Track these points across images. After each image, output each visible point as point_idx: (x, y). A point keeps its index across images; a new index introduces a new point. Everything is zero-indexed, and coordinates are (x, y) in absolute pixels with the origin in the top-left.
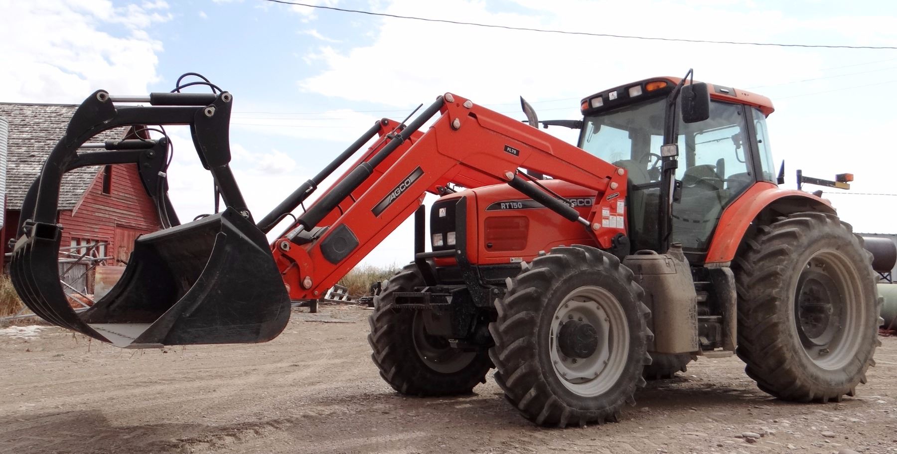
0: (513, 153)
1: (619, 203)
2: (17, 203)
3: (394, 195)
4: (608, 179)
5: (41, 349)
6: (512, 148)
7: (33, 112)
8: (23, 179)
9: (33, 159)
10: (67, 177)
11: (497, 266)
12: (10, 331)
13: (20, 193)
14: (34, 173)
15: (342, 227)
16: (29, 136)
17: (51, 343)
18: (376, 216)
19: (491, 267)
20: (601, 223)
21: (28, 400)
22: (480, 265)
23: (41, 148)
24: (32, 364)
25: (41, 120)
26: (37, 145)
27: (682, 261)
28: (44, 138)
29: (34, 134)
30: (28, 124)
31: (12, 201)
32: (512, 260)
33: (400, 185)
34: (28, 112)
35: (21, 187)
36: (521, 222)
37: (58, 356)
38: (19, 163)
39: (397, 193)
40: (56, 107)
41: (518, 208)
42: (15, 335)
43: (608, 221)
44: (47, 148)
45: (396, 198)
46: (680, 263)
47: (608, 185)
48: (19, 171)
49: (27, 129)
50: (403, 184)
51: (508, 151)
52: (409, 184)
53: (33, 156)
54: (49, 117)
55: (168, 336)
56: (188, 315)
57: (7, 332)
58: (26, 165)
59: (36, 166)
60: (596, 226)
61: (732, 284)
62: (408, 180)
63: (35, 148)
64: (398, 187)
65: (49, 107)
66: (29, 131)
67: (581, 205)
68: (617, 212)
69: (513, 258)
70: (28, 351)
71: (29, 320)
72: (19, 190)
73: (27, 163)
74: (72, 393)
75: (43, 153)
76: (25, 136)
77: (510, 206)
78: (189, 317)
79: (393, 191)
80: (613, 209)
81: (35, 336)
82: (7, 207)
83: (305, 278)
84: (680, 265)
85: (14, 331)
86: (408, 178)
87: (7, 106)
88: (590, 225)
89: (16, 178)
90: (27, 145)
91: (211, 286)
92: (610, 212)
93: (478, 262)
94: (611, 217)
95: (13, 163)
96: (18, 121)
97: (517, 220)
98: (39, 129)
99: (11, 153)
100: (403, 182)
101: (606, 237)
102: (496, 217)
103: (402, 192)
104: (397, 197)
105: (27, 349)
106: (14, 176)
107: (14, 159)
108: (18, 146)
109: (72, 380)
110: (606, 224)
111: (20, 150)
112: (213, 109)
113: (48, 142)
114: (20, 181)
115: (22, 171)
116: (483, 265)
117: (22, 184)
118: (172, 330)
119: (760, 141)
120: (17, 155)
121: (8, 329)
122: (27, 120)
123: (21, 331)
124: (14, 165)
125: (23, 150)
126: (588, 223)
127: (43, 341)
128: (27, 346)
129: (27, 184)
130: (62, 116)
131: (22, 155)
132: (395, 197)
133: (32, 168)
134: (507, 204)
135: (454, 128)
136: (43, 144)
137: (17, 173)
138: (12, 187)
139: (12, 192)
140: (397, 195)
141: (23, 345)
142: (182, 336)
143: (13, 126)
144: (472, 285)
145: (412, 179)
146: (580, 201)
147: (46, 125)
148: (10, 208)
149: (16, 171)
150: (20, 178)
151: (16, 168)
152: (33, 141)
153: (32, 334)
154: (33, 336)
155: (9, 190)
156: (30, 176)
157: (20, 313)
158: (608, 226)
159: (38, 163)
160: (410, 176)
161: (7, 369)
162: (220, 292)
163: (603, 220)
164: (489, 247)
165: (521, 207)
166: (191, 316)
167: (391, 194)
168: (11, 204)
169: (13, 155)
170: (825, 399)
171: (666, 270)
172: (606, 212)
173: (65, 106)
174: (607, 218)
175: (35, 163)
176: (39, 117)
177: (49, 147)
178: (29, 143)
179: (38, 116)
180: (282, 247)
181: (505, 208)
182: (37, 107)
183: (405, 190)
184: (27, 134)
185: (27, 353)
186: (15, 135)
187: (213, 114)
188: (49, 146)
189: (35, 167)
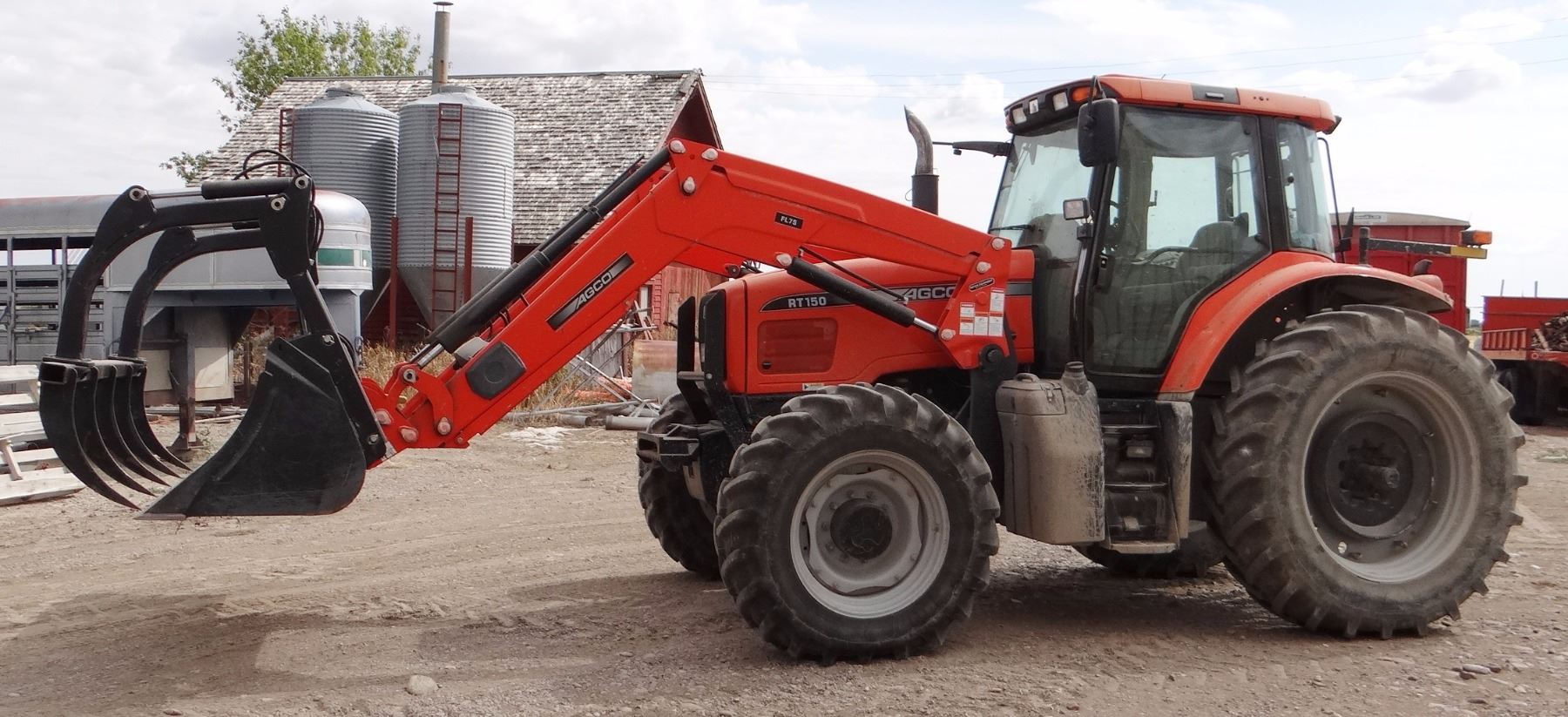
0: (791, 225)
1: (993, 295)
2: (527, 234)
3: (583, 298)
4: (973, 257)
5: (566, 466)
6: (789, 217)
7: (546, 88)
8: (534, 196)
9: (546, 164)
10: (593, 191)
11: (778, 396)
12: (526, 435)
13: (532, 217)
14: (549, 187)
15: (499, 346)
16: (542, 127)
17: (578, 457)
18: (555, 329)
19: (768, 398)
20: (957, 328)
21: (554, 549)
22: (750, 395)
23: (559, 146)
24: (554, 492)
25: (557, 101)
26: (552, 141)
27: (1082, 391)
28: (562, 130)
29: (548, 123)
30: (540, 107)
31: (521, 231)
32: (806, 387)
33: (593, 283)
34: (539, 87)
35: (532, 208)
36: (827, 328)
37: (586, 480)
38: (530, 170)
39: (589, 295)
40: (578, 78)
41: (819, 305)
42: (533, 442)
43: (972, 324)
44: (566, 146)
45: (587, 302)
46: (1077, 397)
47: (974, 264)
48: (529, 183)
49: (539, 115)
50: (599, 281)
51: (783, 222)
52: (608, 280)
53: (548, 159)
54: (568, 95)
55: (193, 503)
56: (219, 479)
57: (523, 436)
58: (538, 174)
59: (551, 175)
60: (947, 334)
61: (1185, 431)
62: (608, 274)
63: (550, 146)
64: (591, 285)
65: (568, 78)
66: (542, 119)
67: (939, 297)
68: (991, 309)
69: (807, 385)
70: (549, 467)
71: (548, 418)
72: (530, 213)
73: (539, 170)
74: (603, 541)
75: (561, 154)
76: (536, 127)
77: (804, 303)
78: (221, 481)
79: (583, 292)
80: (983, 307)
81: (557, 444)
82: (515, 241)
83: (439, 422)
84: (1076, 400)
85: (530, 435)
86: (607, 271)
87: (511, 79)
88: (937, 331)
89: (525, 195)
90: (539, 142)
91: (251, 442)
92: (976, 310)
93: (746, 391)
94: (977, 319)
95: (521, 170)
96: (525, 103)
97: (817, 325)
98: (555, 115)
99: (518, 157)
100: (600, 278)
101: (968, 351)
102: (780, 321)
103: (596, 293)
104: (588, 300)
105: (548, 464)
106: (523, 191)
107: (522, 164)
108: (527, 143)
109: (604, 521)
110: (966, 329)
111: (530, 150)
112: (282, 201)
113: (568, 135)
114: (531, 199)
115: (534, 183)
116: (754, 395)
117: (533, 204)
118: (198, 498)
119: (1291, 180)
120: (525, 158)
121: (522, 432)
122: (539, 101)
123: (539, 434)
124: (524, 174)
125: (534, 150)
126: (933, 328)
127: (568, 452)
128: (547, 460)
129: (541, 204)
130: (586, 92)
131: (532, 158)
132: (585, 300)
133: (547, 179)
134: (800, 300)
135: (687, 194)
136: (561, 139)
137: (526, 187)
138: (520, 208)
139: (521, 217)
140: (588, 297)
141: (542, 457)
142: (213, 504)
143: (519, 112)
144: (733, 426)
145: (613, 272)
146: (937, 291)
147: (564, 107)
148: (519, 242)
149: (524, 183)
150: (531, 195)
151: (525, 179)
152: (547, 134)
153: (553, 440)
154: (555, 444)
155: (517, 213)
156: (545, 191)
157: (538, 408)
158: (971, 334)
159: (554, 171)
160: (610, 268)
161: (528, 499)
162: (263, 449)
163: (962, 324)
164: (766, 368)
165: (825, 304)
166: (224, 479)
167: (578, 296)
168: (520, 236)
169: (521, 158)
170: (1351, 631)
171: (1045, 407)
172: (967, 311)
173: (589, 75)
174: (970, 321)
175: (550, 170)
176: (555, 95)
177: (568, 144)
178: (542, 138)
179: (553, 93)
180: (406, 378)
181: (795, 306)
182: (551, 78)
183: (601, 289)
184: (538, 123)
185: (548, 472)
186: (522, 127)
187: (282, 206)
188: (569, 142)
189: (550, 177)
